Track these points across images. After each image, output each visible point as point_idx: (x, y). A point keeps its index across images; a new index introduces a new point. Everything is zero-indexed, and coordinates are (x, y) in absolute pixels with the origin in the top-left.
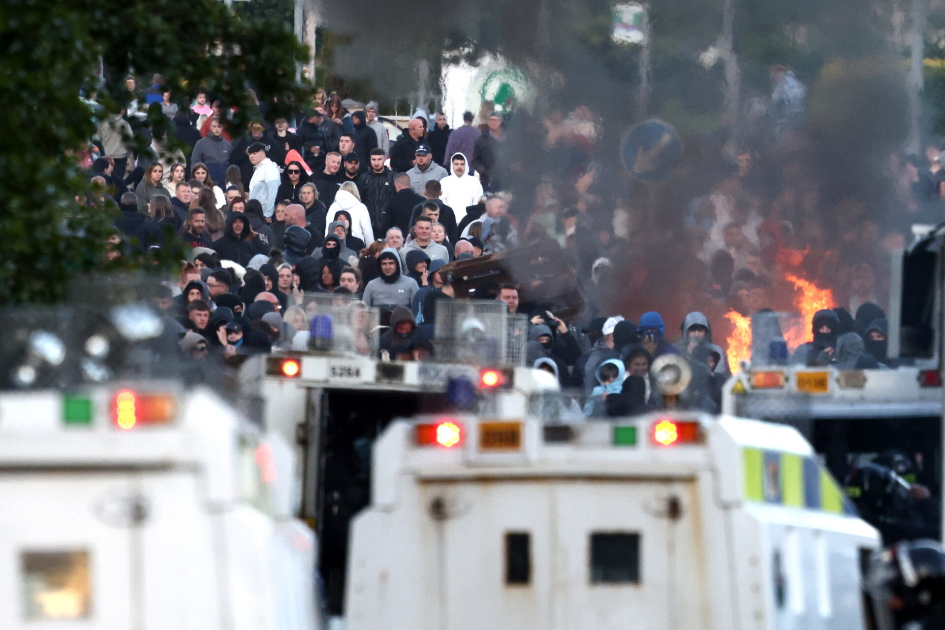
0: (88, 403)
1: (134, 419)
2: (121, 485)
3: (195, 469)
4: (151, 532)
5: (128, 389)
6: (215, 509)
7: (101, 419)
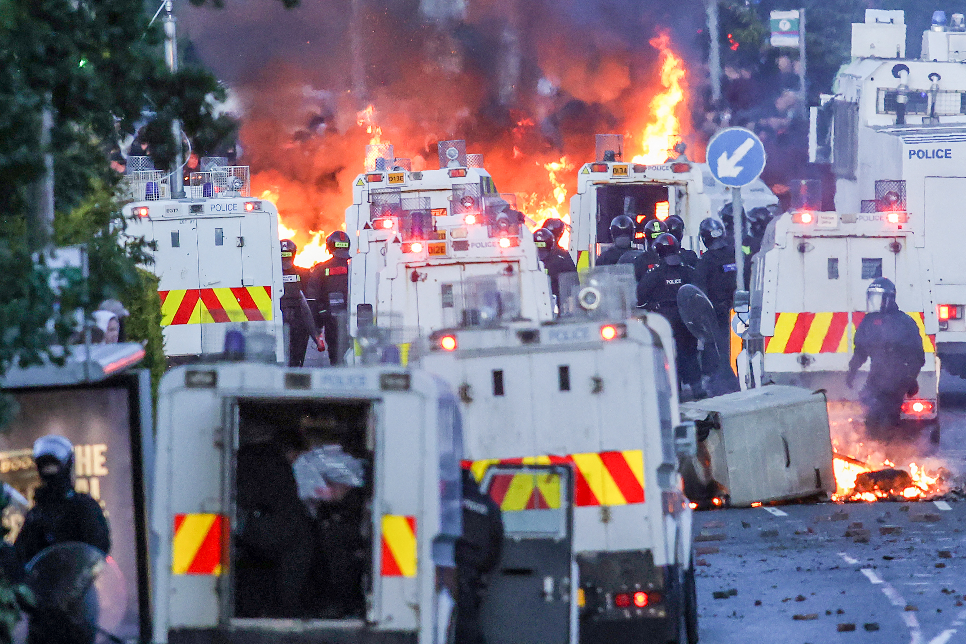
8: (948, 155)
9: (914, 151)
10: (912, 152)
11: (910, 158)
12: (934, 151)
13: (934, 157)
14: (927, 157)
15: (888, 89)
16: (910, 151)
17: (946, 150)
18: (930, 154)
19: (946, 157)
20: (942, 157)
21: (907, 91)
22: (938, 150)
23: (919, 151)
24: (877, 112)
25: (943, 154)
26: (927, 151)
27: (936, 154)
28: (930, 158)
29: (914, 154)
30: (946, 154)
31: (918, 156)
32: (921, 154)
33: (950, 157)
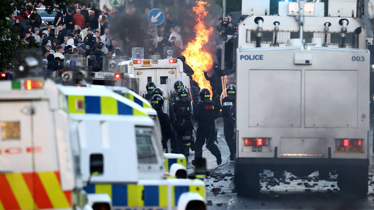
0: (19, 83)
1: (31, 87)
2: (28, 104)
3: (47, 100)
4: (35, 117)
5: (29, 80)
6: (53, 111)
7: (23, 87)
8: (262, 58)
9: (243, 56)
10: (242, 57)
11: (241, 59)
12: (254, 56)
13: (254, 59)
14: (250, 59)
15: (252, 30)
16: (241, 56)
17: (260, 56)
18: (252, 57)
19: (260, 59)
20: (258, 59)
21: (262, 31)
22: (256, 56)
23: (246, 56)
24: (247, 42)
25: (259, 57)
26: (250, 56)
27: (255, 57)
28: (252, 59)
29: (243, 57)
30: (260, 57)
31: (245, 59)
32: (247, 58)
33: (262, 59)
